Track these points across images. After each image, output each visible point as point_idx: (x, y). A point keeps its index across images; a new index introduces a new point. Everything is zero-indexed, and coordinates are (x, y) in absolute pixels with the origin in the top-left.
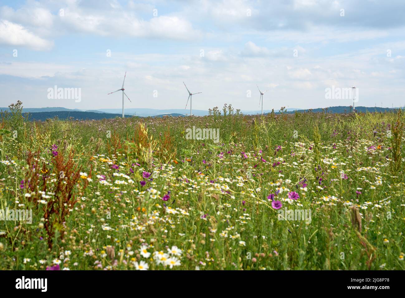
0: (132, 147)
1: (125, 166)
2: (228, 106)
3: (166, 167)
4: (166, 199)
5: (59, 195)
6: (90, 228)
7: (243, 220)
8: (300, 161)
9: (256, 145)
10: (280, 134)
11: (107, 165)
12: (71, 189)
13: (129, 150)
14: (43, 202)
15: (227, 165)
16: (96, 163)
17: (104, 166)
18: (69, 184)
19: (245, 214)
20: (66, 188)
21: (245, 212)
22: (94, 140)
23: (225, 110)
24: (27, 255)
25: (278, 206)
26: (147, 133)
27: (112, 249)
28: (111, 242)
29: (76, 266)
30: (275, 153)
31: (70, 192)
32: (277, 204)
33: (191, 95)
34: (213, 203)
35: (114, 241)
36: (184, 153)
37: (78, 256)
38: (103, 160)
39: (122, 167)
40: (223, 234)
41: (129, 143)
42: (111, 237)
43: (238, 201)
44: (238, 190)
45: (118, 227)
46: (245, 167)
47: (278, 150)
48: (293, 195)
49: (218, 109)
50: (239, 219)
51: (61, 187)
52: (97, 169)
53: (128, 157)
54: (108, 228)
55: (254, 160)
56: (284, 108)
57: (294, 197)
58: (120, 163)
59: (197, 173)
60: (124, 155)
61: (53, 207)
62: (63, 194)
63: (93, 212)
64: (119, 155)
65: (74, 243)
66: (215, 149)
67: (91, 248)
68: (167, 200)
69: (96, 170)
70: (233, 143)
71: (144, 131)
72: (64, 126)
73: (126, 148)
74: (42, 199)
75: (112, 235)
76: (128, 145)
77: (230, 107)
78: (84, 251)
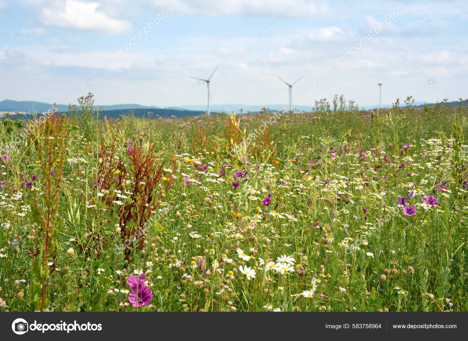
0: (222, 144)
1: (214, 167)
2: (338, 97)
3: (265, 167)
4: (266, 203)
5: (137, 198)
6: (176, 236)
7: (364, 230)
8: (434, 161)
9: (378, 142)
10: (406, 130)
11: (193, 165)
12: (151, 190)
13: (219, 148)
14: (119, 203)
15: (342, 166)
16: (180, 163)
17: (189, 166)
18: (148, 184)
19: (367, 223)
20: (146, 189)
21: (367, 220)
22: (176, 135)
23: (335, 102)
24: (101, 265)
25: (412, 212)
26: (239, 125)
27: (203, 260)
28: (201, 252)
29: (160, 279)
30: (402, 153)
31: (150, 194)
32: (410, 210)
33: (290, 86)
34: (326, 208)
35: (205, 252)
36: (287, 150)
37: (161, 269)
38: (187, 159)
39: (211, 168)
40: (343, 243)
41: (219, 139)
42: (201, 247)
43: (357, 208)
44: (358, 193)
45: (209, 235)
46: (365, 167)
47: (405, 149)
48: (429, 201)
49: (326, 101)
50: (360, 229)
51: (139, 187)
52: (181, 170)
53: (218, 156)
54: (197, 236)
55: (375, 160)
56: (411, 97)
57: (431, 202)
58: (209, 163)
59: (303, 174)
60: (213, 153)
61: (130, 213)
62: (141, 196)
63: (179, 217)
64: (207, 153)
65: (157, 254)
66: (327, 144)
67: (177, 260)
68: (268, 205)
69: (179, 171)
70: (345, 142)
71: (236, 123)
72: (140, 124)
73: (215, 145)
74: (117, 199)
75: (202, 245)
76: (218, 142)
77: (341, 99)
78: (169, 263)
